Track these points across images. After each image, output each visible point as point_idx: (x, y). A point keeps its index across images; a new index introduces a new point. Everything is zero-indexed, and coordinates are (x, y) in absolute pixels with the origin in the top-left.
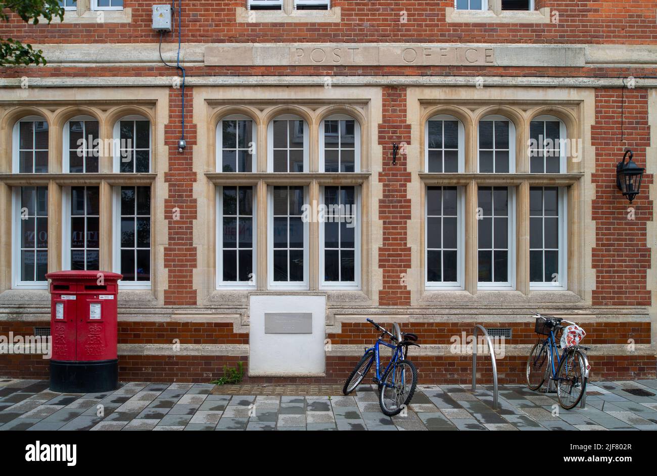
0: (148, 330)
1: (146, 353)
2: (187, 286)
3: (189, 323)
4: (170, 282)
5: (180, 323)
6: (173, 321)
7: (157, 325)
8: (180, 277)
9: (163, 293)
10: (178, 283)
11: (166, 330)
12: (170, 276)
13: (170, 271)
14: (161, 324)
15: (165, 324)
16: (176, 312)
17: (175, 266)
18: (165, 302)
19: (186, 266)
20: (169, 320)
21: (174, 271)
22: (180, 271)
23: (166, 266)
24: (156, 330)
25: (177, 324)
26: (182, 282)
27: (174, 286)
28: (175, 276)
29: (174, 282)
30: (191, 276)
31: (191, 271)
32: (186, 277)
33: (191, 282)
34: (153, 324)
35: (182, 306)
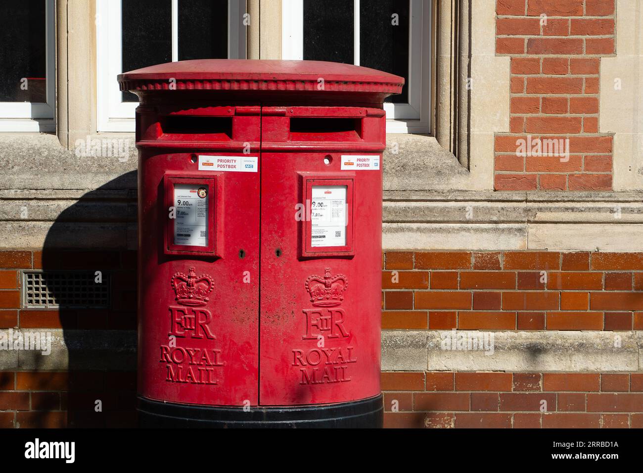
0: (441, 281)
1: (437, 364)
2: (577, 120)
3: (587, 254)
4: (515, 105)
5: (555, 255)
6: (533, 246)
7: (473, 260)
8: (553, 86)
9: (491, 146)
10: (544, 111)
11: (505, 281)
12: (516, 85)
13: (516, 67)
14: (489, 260)
15: (501, 259)
16: (541, 216)
17: (534, 46)
18: (497, 178)
19: (575, 46)
20: (514, 244)
21: (532, 67)
22: (554, 66)
23: (502, 47)
24: (470, 281)
25: (547, 258)
26: (561, 105)
27: (529, 119)
28: (534, 86)
29: (532, 106)
30: (594, 85)
31: (595, 67)
32: (574, 86)
33: (592, 106)
34: (459, 257)
35: (560, 195)
